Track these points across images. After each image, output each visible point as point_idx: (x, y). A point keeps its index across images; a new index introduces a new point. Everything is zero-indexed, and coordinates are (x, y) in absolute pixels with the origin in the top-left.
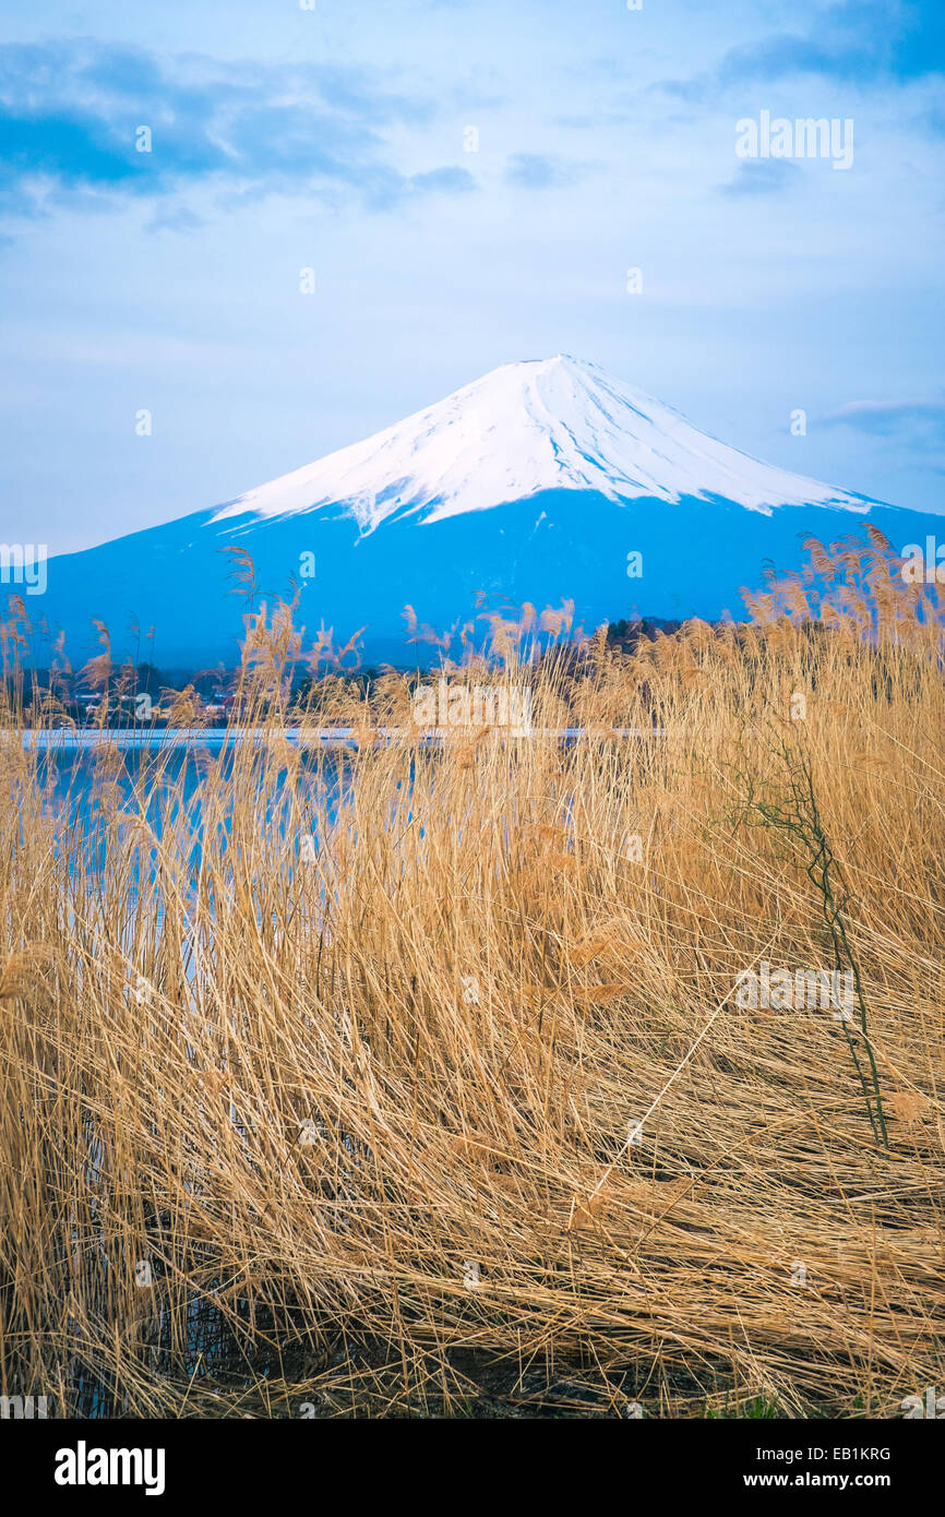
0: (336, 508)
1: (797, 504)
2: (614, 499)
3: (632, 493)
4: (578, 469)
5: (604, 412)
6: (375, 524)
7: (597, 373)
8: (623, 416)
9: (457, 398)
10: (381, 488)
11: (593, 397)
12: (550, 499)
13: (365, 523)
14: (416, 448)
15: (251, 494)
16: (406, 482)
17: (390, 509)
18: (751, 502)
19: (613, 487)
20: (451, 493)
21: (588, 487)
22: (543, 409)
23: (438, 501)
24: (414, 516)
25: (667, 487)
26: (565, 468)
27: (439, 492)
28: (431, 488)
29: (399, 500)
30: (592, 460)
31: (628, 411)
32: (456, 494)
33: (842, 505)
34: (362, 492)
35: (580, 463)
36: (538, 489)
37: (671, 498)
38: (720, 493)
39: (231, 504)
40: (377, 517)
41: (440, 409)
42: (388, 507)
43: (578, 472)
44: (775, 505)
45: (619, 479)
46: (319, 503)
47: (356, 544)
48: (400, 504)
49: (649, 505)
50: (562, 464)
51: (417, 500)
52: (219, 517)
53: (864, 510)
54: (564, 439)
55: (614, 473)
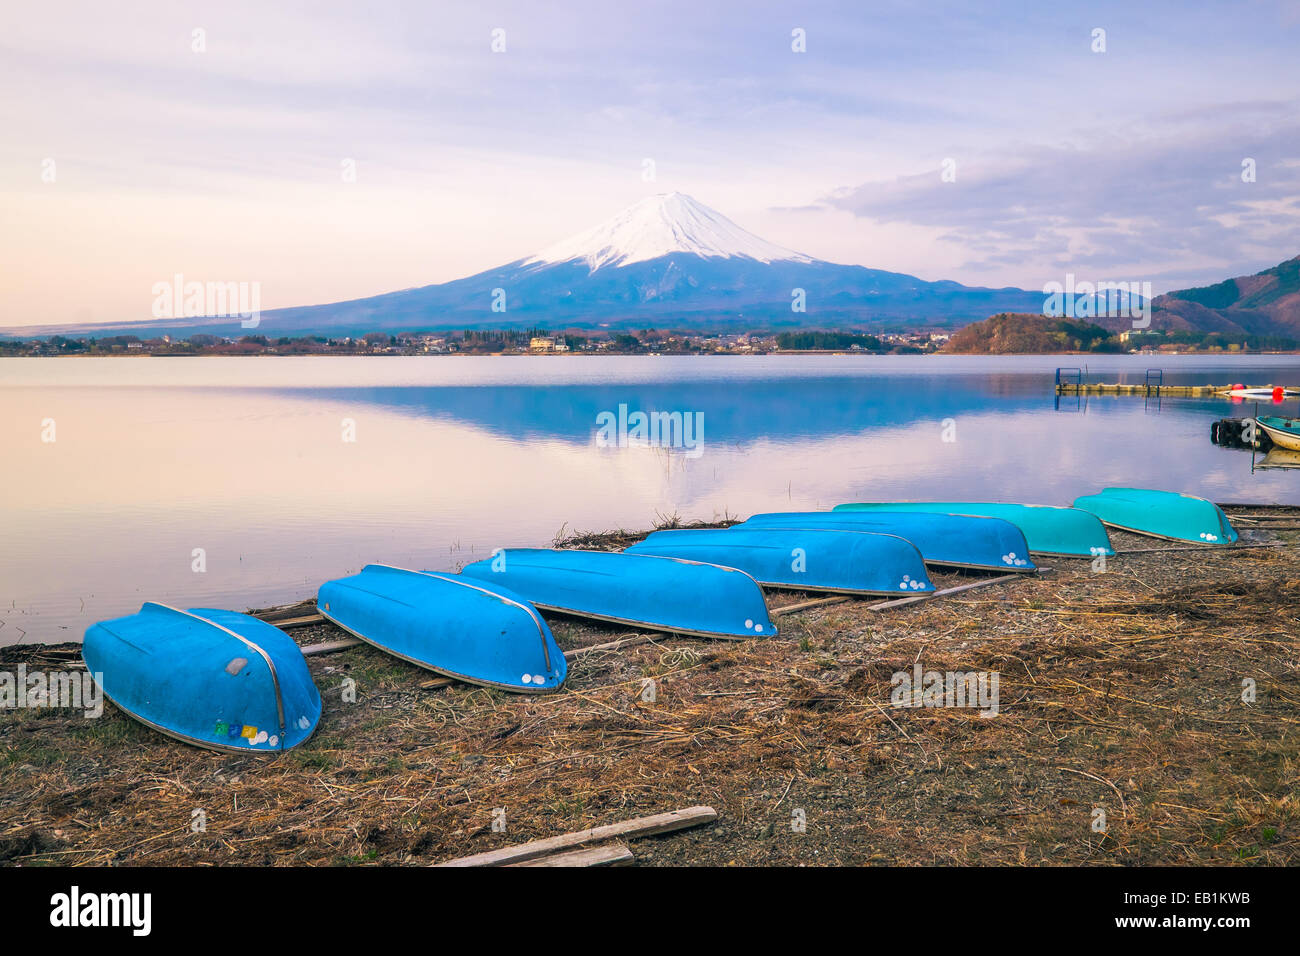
0: (579, 260)
1: (781, 259)
2: (701, 256)
3: (709, 254)
4: (685, 243)
5: (695, 218)
6: (597, 266)
7: (690, 201)
10: (598, 251)
11: (689, 210)
12: (674, 257)
13: (592, 267)
14: (613, 233)
15: (541, 252)
16: (609, 249)
18: (760, 259)
19: (701, 251)
20: (630, 253)
21: (689, 251)
22: (668, 215)
23: (624, 256)
24: (614, 264)
25: (724, 251)
26: (679, 243)
27: (624, 253)
28: (621, 250)
29: (608, 256)
30: (690, 238)
31: (704, 217)
32: (632, 253)
33: (798, 260)
34: (590, 253)
35: (686, 240)
36: (669, 252)
37: (727, 257)
38: (747, 255)
39: (531, 258)
40: (597, 263)
42: (602, 259)
43: (686, 245)
44: (772, 260)
45: (703, 248)
46: (572, 257)
47: (589, 275)
48: (607, 259)
49: (716, 260)
50: (678, 241)
51: (615, 256)
52: (527, 263)
53: (809, 262)
54: (678, 229)
55: (701, 245)
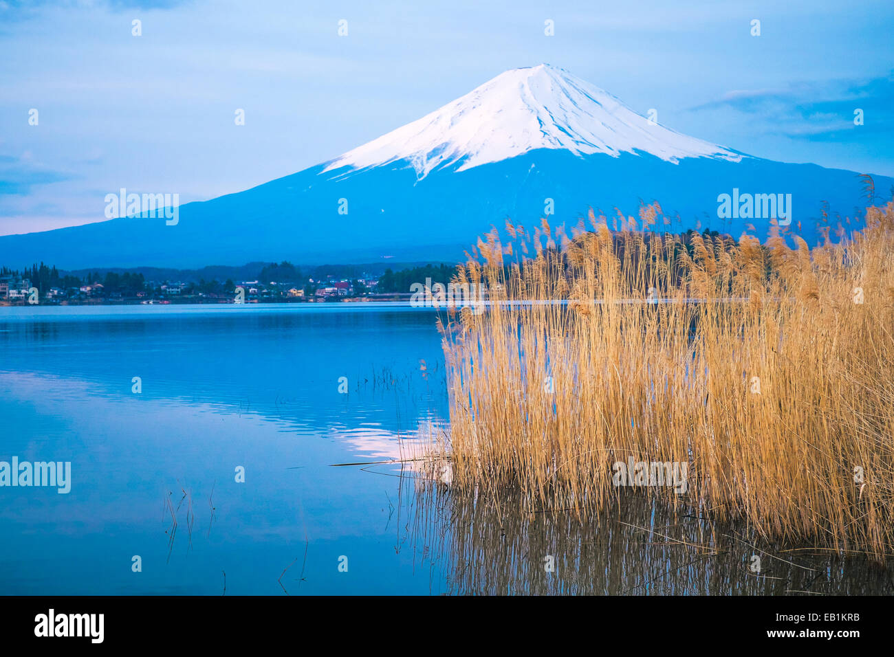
0: (403, 162)
1: (696, 157)
2: (578, 154)
3: (589, 150)
4: (555, 136)
5: (571, 100)
6: (426, 173)
7: (566, 75)
8: (583, 102)
9: (477, 92)
10: (430, 150)
11: (564, 90)
12: (536, 155)
13: (420, 172)
14: (452, 124)
15: (348, 154)
16: (446, 146)
17: (436, 163)
18: (665, 157)
19: (577, 147)
20: (475, 153)
21: (562, 147)
22: (532, 97)
23: (466, 157)
24: (451, 167)
25: (612, 147)
26: (546, 136)
27: (467, 152)
28: (462, 149)
29: (441, 157)
30: (563, 130)
31: (586, 99)
32: (477, 153)
33: (723, 157)
34: (418, 152)
35: (556, 132)
36: (529, 150)
37: (615, 154)
38: (646, 150)
39: (335, 160)
40: (428, 167)
41: (468, 98)
42: (435, 162)
43: (555, 138)
44: (681, 157)
45: (581, 142)
46: (392, 159)
47: (414, 185)
48: (442, 159)
49: (600, 159)
50: (545, 133)
51: (453, 157)
52: (329, 169)
53: (738, 160)
54: (546, 117)
55: (578, 138)
